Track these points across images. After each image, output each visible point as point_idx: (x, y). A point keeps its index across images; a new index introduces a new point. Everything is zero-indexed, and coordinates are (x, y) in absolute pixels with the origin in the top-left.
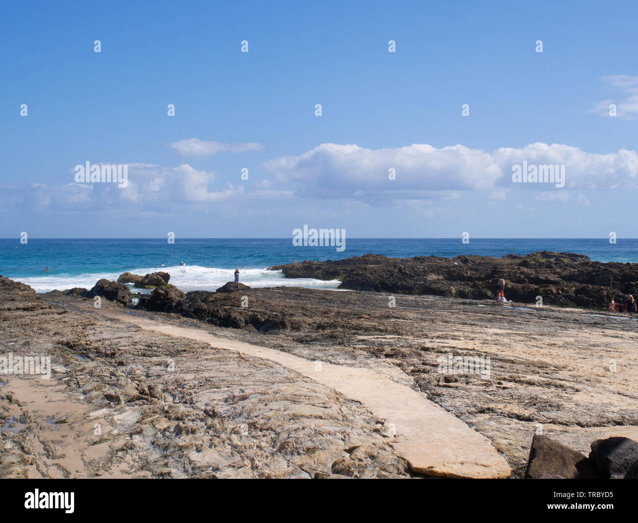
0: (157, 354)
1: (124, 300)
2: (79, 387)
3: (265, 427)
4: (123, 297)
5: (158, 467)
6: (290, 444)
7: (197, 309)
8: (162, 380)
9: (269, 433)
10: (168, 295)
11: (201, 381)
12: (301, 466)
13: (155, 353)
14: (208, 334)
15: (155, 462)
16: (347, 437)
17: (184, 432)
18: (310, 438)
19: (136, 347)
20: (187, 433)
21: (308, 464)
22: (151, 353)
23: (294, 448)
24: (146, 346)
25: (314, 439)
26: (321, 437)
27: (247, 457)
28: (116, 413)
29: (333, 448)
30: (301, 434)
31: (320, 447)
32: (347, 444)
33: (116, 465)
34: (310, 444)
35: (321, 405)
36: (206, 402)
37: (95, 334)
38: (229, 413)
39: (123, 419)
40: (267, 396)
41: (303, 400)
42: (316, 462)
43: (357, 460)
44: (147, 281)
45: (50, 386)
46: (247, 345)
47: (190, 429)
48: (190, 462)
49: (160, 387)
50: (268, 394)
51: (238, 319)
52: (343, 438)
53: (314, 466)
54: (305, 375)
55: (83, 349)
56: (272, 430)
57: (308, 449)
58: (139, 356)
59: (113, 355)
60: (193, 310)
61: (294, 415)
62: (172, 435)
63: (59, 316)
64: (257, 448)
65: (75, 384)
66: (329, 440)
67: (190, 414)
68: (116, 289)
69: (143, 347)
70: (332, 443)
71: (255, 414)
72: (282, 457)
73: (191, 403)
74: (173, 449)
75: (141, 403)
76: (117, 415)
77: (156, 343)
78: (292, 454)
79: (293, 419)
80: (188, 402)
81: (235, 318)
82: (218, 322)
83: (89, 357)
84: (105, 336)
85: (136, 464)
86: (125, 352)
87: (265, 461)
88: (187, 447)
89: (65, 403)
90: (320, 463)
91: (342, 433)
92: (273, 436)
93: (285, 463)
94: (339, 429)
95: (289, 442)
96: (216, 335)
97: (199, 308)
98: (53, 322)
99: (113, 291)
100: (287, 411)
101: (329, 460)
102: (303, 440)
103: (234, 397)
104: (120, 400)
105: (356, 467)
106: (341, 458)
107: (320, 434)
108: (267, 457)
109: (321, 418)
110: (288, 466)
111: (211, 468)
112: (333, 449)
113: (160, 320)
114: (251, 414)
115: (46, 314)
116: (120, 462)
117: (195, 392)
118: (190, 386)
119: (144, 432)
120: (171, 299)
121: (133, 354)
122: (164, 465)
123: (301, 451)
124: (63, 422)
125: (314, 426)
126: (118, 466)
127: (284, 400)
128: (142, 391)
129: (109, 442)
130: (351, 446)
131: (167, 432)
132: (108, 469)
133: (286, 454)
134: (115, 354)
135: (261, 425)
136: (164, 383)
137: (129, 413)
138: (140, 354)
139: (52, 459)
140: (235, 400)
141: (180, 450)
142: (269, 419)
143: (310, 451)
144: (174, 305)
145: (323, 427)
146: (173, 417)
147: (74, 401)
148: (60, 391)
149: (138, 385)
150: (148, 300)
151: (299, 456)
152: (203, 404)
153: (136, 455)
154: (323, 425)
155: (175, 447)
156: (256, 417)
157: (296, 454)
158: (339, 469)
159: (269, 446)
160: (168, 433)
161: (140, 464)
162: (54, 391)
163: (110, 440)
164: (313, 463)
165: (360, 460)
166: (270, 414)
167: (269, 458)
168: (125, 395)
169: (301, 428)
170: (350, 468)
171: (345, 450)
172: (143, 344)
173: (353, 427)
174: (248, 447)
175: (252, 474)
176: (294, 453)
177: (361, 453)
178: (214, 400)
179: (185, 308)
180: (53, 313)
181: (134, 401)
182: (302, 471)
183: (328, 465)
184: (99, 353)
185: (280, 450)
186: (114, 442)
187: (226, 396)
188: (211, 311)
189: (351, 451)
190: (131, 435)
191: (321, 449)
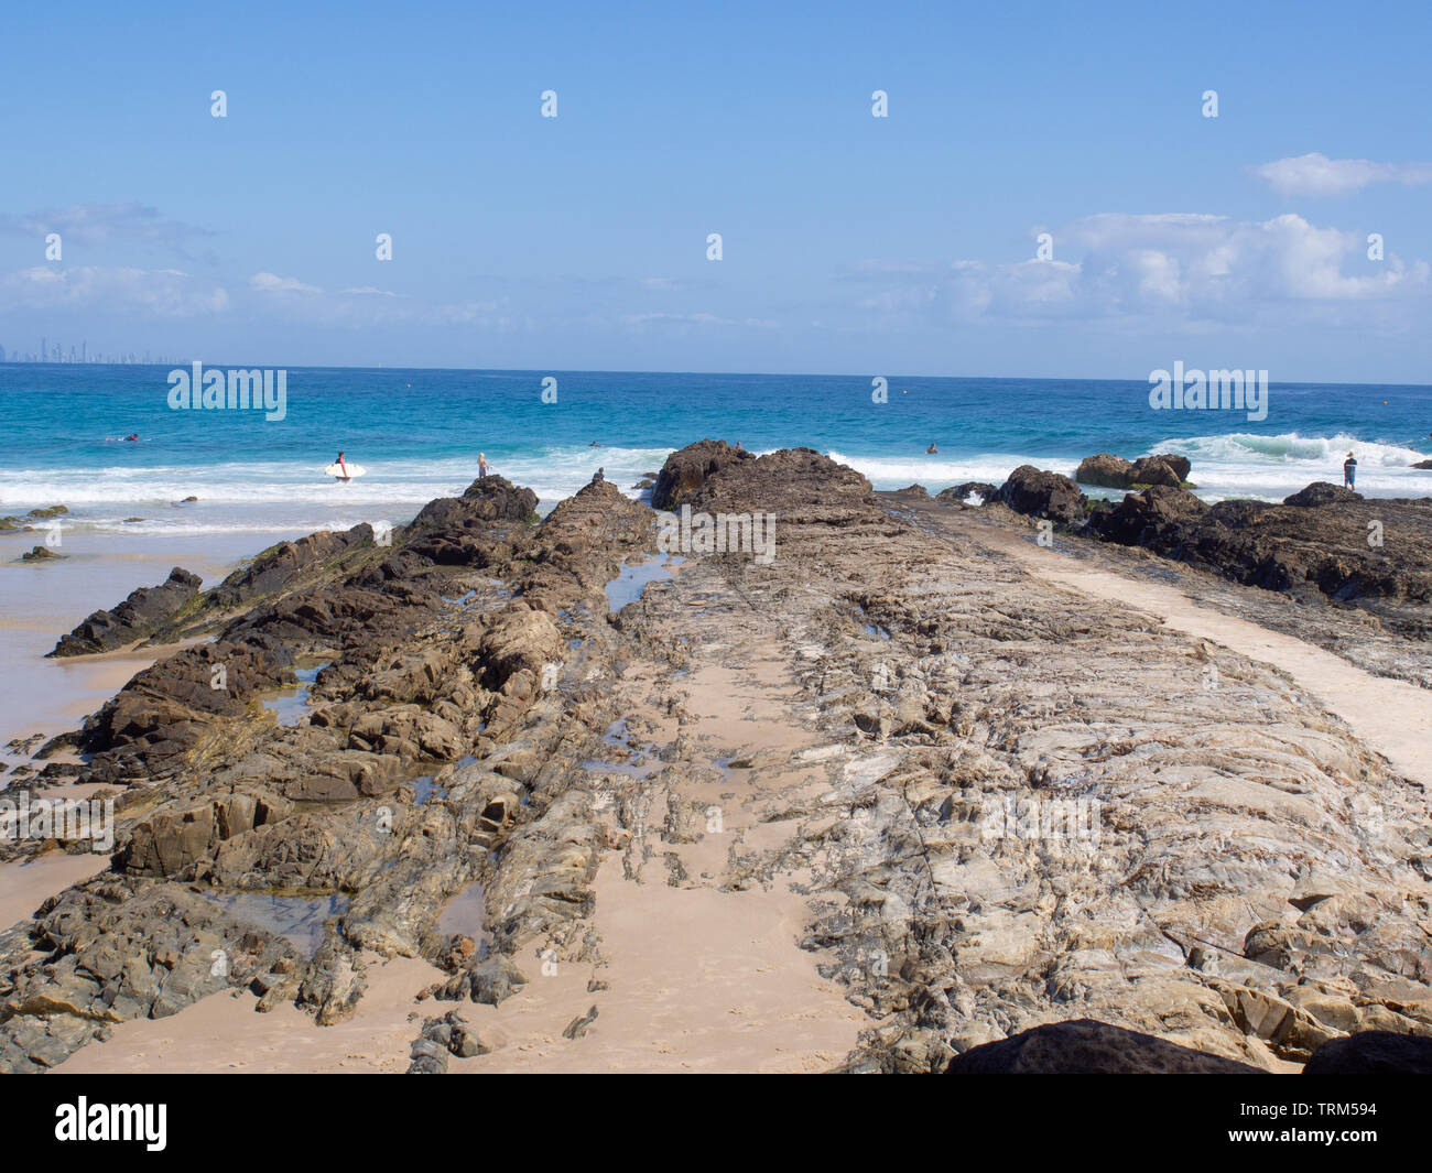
0: (1024, 634)
1: (1063, 513)
2: (821, 694)
3: (1127, 824)
4: (1062, 507)
5: (867, 887)
6: (1156, 870)
7: (1208, 540)
8: (986, 693)
9: (1130, 839)
10: (1151, 506)
11: (1062, 701)
12: (1164, 927)
13: (1019, 631)
14: (1180, 598)
15: (865, 874)
16: (1306, 868)
17: (955, 814)
18: (1206, 862)
19: (986, 616)
20: (962, 816)
21: (1182, 922)
22: (1011, 631)
23: (1164, 880)
24: (1009, 616)
25: (1217, 864)
26: (1234, 862)
27: (1053, 888)
28: (855, 757)
29: (1262, 892)
30: (1190, 850)
31: (1229, 885)
32: (1300, 887)
33: (786, 871)
34: (1204, 876)
35: (1289, 785)
36: (1043, 750)
37: (922, 581)
38: (1073, 781)
39: (861, 771)
40: (1181, 751)
41: (1249, 769)
42: (1207, 922)
43: (1314, 929)
44: (1137, 473)
45: (770, 686)
46: (1252, 629)
47: (969, 809)
48: (932, 883)
49: (976, 708)
50: (1181, 745)
51: (1288, 568)
52: (1295, 871)
53: (1199, 930)
54: (1332, 710)
55: (884, 613)
56: (1141, 833)
57: (1198, 888)
58: (985, 635)
59: (932, 628)
60: (1196, 542)
61: (1204, 803)
62: (932, 819)
63: (887, 540)
64: (1090, 870)
65: (816, 686)
66: (1255, 873)
67: (992, 774)
68: (1047, 487)
69: (1000, 617)
70: (1261, 880)
71: (1123, 790)
72: (1132, 900)
73: (1013, 751)
74: (912, 849)
75: (917, 740)
76: (856, 760)
77: (1032, 611)
78: (1157, 894)
79: (1197, 810)
80: (1009, 747)
81: (1282, 566)
82: (1246, 573)
83: (887, 631)
84: (940, 588)
85: (830, 873)
86: (959, 625)
87: (1090, 903)
88: (938, 849)
89: (775, 725)
90: (1216, 926)
91: (1295, 857)
92: (1136, 845)
93: (1134, 913)
94: (1292, 847)
95: (1157, 866)
96: (1197, 600)
97: (1211, 539)
98: (865, 552)
99: (1040, 493)
100: (1195, 790)
101: (1241, 922)
102: (1189, 863)
103: (1104, 745)
104: (879, 730)
105: (1303, 947)
106: (1274, 919)
107: (1235, 854)
108: (1097, 893)
109: (1263, 815)
110: (1138, 922)
111: (968, 904)
112: (1260, 894)
113: (1097, 558)
114: (1114, 790)
115: (860, 535)
116: (799, 864)
117: (1035, 728)
118: (1033, 713)
119: (881, 806)
120: (1158, 517)
121: (973, 631)
122: (881, 884)
123: (1180, 891)
124: (744, 765)
125: (1228, 834)
126: (790, 874)
127: (1203, 763)
128: (932, 714)
129: (802, 820)
130: (1310, 892)
131: (924, 811)
132: (765, 878)
133: (1143, 892)
134: (935, 627)
135: (1122, 817)
136: (988, 699)
137: (879, 758)
138: (988, 633)
139: (670, 842)
140: (1104, 753)
141: (924, 854)
142: (1145, 805)
143: (1200, 892)
144: (1159, 530)
145: (1249, 839)
146: (953, 778)
147: (795, 722)
148: (784, 699)
149: (932, 699)
150: (1110, 515)
151: (1173, 901)
152: (1036, 754)
153: (838, 855)
154: (1253, 835)
155: (916, 846)
156: (1121, 797)
157: (1167, 894)
158: (1261, 945)
159: (1119, 870)
160: (925, 814)
161: (836, 876)
162: (772, 697)
163: (806, 814)
164: (1198, 923)
165: (1324, 931)
166: (1153, 793)
167: (1101, 898)
168: (896, 719)
169: (1200, 833)
170: (1288, 947)
171: (1292, 902)
172: (1005, 611)
173: (1332, 847)
174: (1070, 865)
175: (1040, 931)
176: (1163, 894)
177: (1328, 913)
178: (1063, 748)
179: (1181, 536)
180: (876, 533)
181: (906, 734)
182: (1165, 939)
183: (1238, 933)
184: (908, 624)
185: (1130, 883)
186: (812, 819)
187: (1092, 740)
188: (1238, 547)
189: (1305, 904)
190: (853, 808)
191: (1231, 892)
